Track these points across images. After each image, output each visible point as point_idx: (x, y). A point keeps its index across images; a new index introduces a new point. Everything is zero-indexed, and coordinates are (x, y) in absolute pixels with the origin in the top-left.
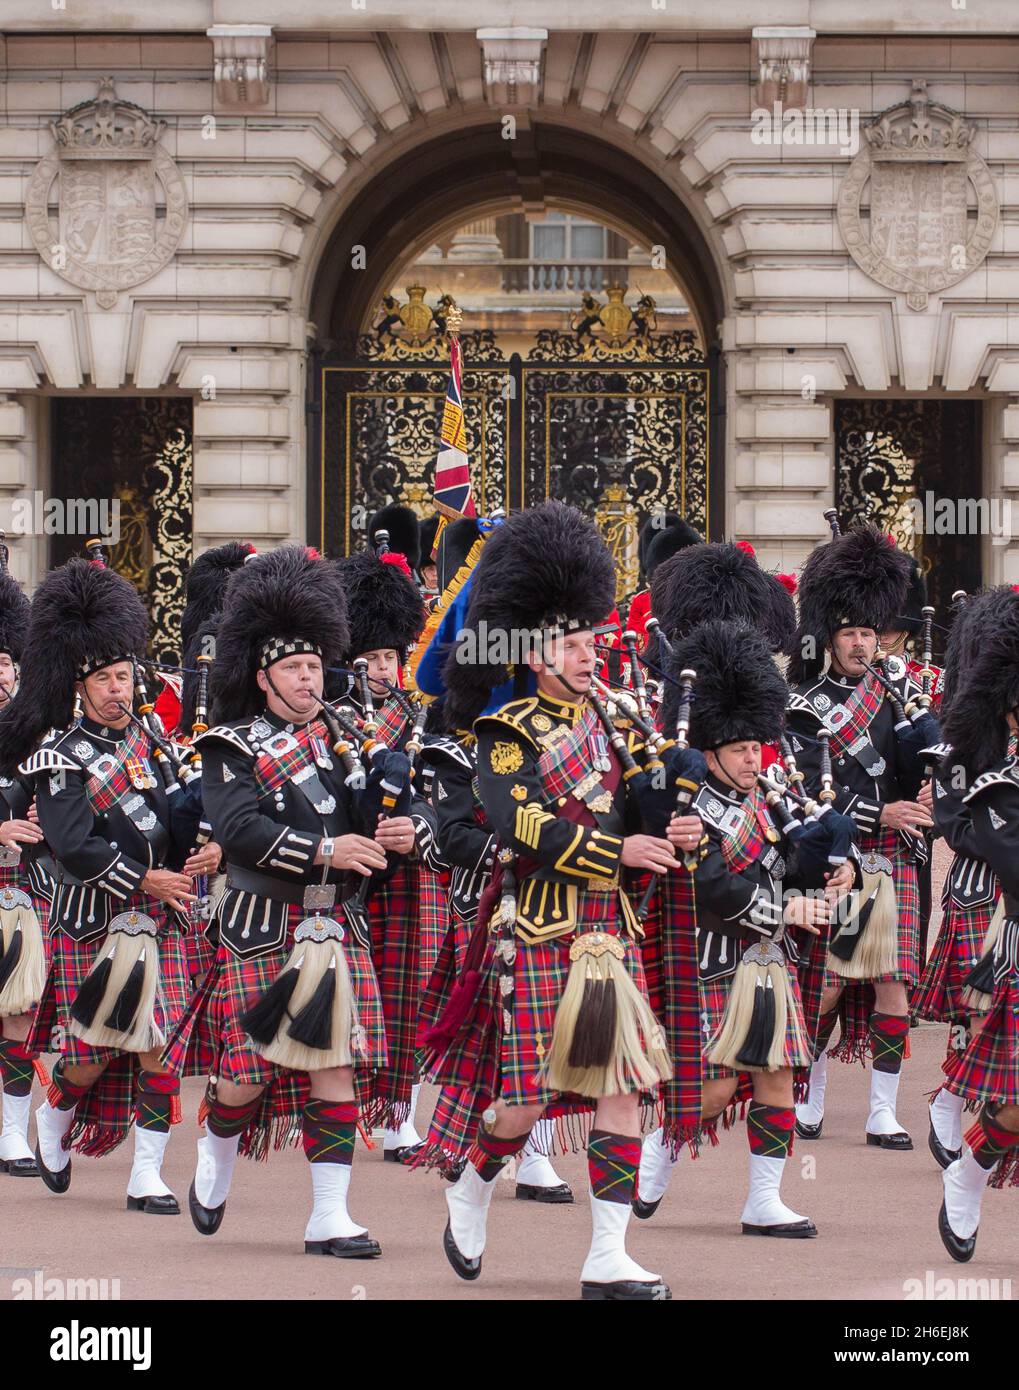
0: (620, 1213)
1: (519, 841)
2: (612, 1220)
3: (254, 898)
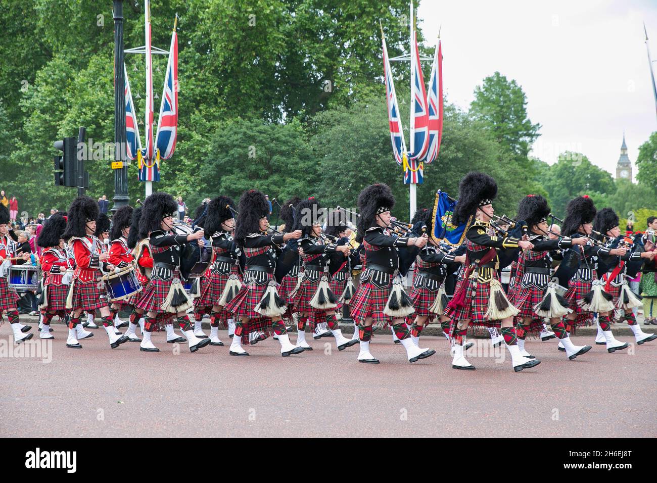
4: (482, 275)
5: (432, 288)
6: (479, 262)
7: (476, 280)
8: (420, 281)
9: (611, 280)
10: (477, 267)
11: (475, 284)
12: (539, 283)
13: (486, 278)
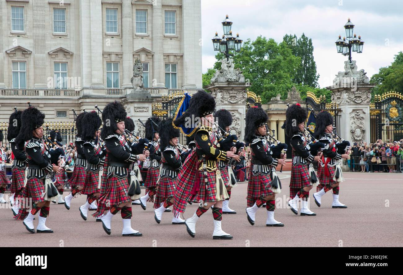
0: (220, 222)
1: (211, 153)
2: (219, 224)
3: (121, 168)
4: (209, 166)
5: (173, 177)
6: (205, 156)
7: (205, 170)
8: (163, 172)
9: (327, 163)
10: (204, 160)
11: (206, 173)
12: (263, 171)
13: (212, 167)
